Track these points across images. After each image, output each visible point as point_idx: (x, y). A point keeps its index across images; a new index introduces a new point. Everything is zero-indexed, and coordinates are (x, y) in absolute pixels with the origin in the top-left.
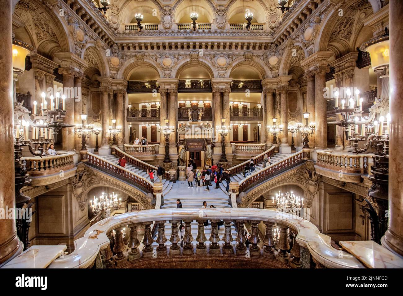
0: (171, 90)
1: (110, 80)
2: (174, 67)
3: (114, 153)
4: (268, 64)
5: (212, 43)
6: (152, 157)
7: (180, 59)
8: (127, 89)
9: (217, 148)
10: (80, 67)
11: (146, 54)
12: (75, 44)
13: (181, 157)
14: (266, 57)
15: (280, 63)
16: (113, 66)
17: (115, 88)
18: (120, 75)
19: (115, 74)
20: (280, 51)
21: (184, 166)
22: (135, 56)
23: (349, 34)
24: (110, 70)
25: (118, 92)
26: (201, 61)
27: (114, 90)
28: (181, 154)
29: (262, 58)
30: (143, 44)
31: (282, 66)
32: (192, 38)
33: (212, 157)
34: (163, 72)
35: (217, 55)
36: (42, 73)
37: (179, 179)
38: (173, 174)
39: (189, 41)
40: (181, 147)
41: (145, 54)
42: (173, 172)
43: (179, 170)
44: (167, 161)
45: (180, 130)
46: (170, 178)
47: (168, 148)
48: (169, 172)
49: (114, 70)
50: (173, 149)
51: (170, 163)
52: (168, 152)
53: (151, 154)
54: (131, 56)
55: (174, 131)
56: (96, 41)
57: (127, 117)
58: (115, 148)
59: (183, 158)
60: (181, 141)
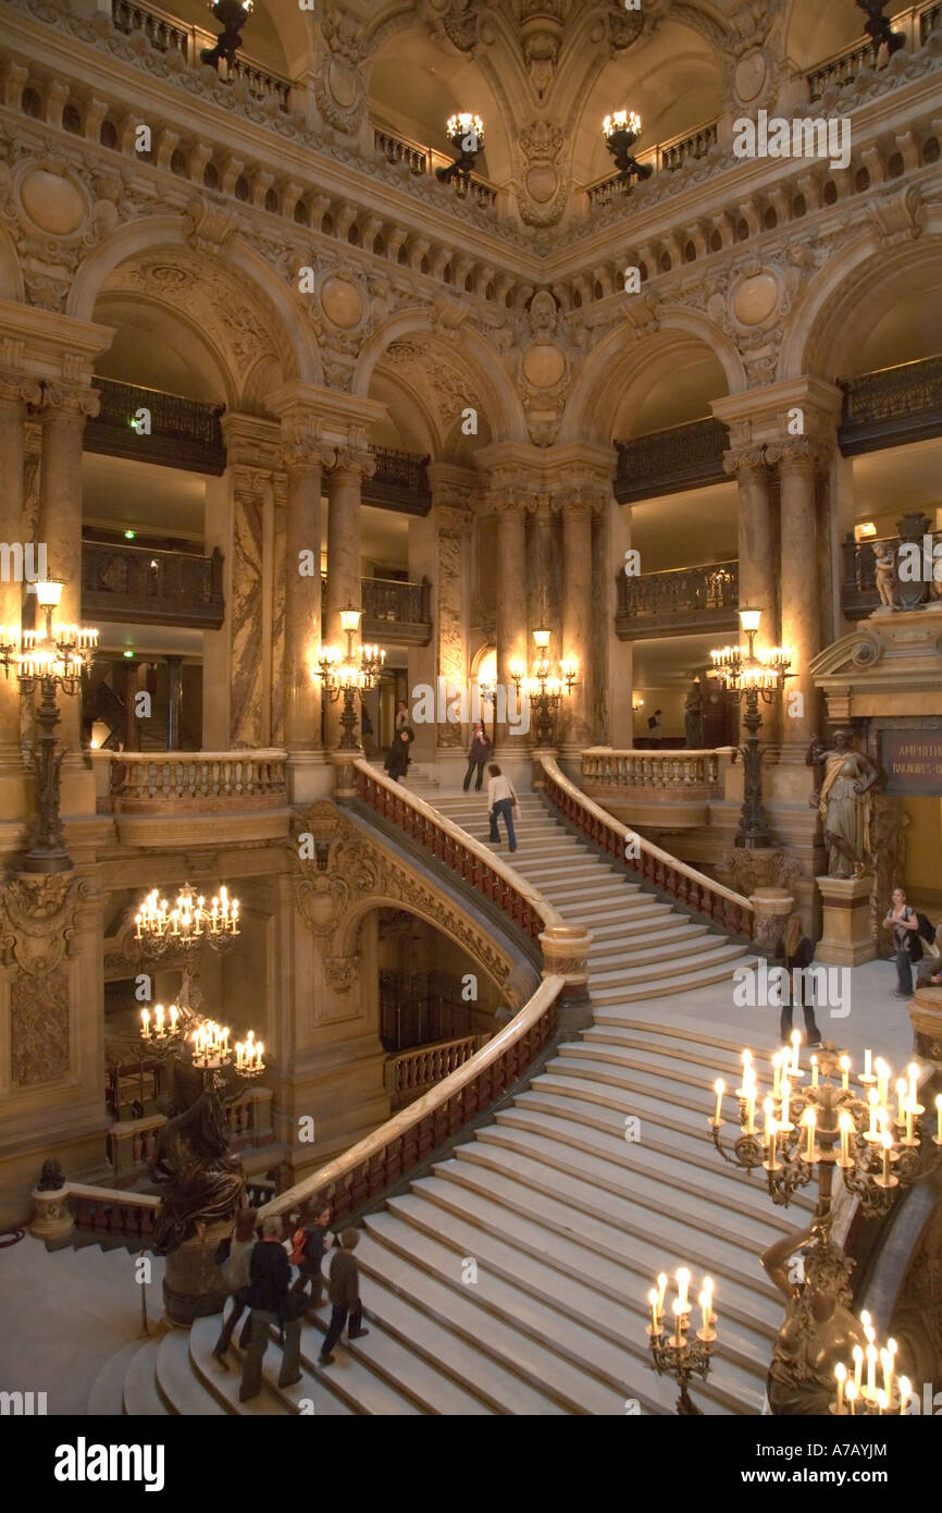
0: (781, 447)
1: (530, 454)
2: (791, 317)
6: (686, 814)
7: (818, 262)
8: (616, 486)
10: (349, 426)
11: (665, 291)
12: (322, 346)
13: (832, 825)
16: (535, 392)
17: (555, 487)
18: (570, 425)
19: (549, 423)
21: (846, 877)
22: (622, 319)
24: (527, 411)
25: (566, 503)
27: (551, 498)
28: (833, 805)
34: (742, 359)
36: (253, 475)
38: (770, 912)
40: (837, 763)
41: (657, 295)
42: (768, 902)
43: (820, 901)
44: (748, 841)
45: (826, 670)
46: (752, 934)
47: (754, 767)
48: (751, 898)
49: (545, 407)
50: (792, 776)
51: (762, 854)
52: (759, 789)
53: (685, 799)
54: (607, 324)
55: (787, 671)
56: (433, 308)
57: (618, 620)
58: (542, 760)
59: (847, 831)
60: (838, 732)
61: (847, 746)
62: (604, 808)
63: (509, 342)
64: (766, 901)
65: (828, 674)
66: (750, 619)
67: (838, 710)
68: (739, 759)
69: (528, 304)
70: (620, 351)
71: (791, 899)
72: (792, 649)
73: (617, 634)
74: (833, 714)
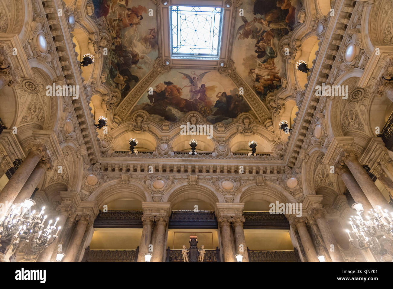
0: (160, 217)
2: (167, 190)
4: (286, 188)
5: (214, 166)
7: (175, 182)
8: (95, 220)
11: (134, 176)
14: (282, 182)
15: (301, 183)
16: (87, 184)
17: (79, 213)
18: (92, 198)
19: (86, 195)
20: (297, 170)
22: (120, 178)
23: (360, 125)
24: (82, 188)
26: (201, 186)
27: (77, 215)
29: (278, 182)
30: (133, 166)
31: (304, 186)
32: (191, 161)
34: (152, 195)
35: (221, 179)
39: (188, 163)
41: (132, 176)
49: (87, 190)
54: (113, 178)
56: (80, 147)
63: (88, 169)
69: (94, 164)
70: (115, 185)
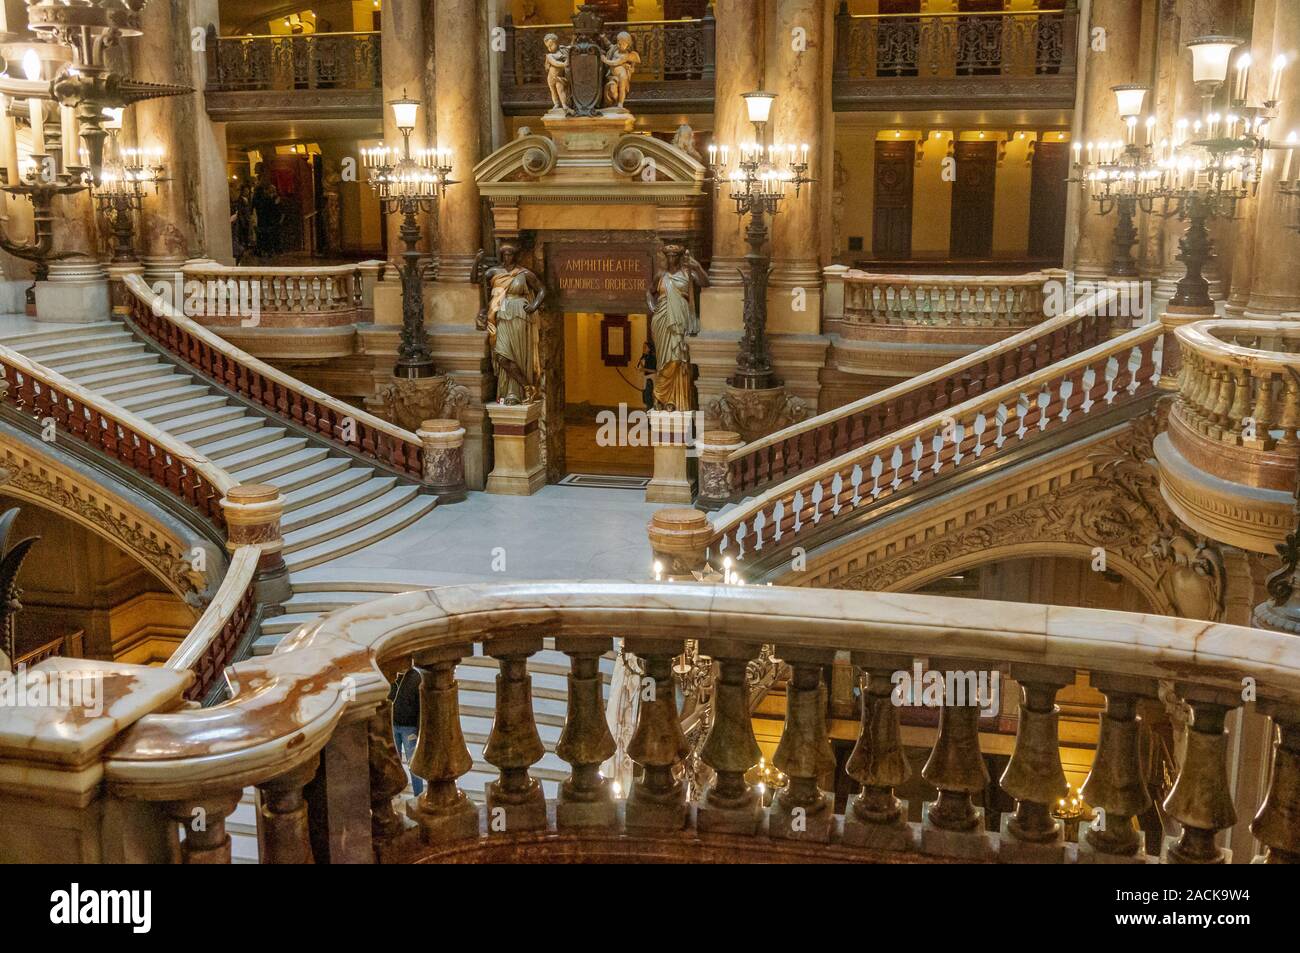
3: (121, 310)
6: (332, 342)
9: (719, 296)
13: (501, 348)
21: (517, 403)
28: (501, 325)
33: (687, 353)
37: (491, 483)
38: (442, 447)
40: (506, 281)
42: (440, 434)
43: (490, 429)
44: (410, 370)
45: (491, 177)
46: (421, 472)
47: (414, 286)
48: (421, 433)
50: (455, 295)
51: (427, 383)
52: (421, 310)
53: (330, 325)
55: (449, 177)
57: (209, 94)
58: (126, 278)
59: (518, 352)
60: (506, 246)
61: (514, 261)
62: (225, 338)
64: (438, 435)
65: (495, 181)
66: (405, 114)
67: (506, 222)
68: (391, 274)
71: (462, 431)
72: (449, 148)
73: (208, 113)
74: (499, 226)
